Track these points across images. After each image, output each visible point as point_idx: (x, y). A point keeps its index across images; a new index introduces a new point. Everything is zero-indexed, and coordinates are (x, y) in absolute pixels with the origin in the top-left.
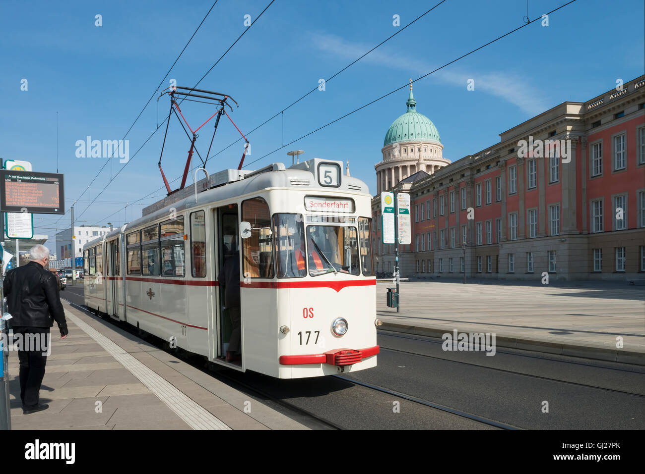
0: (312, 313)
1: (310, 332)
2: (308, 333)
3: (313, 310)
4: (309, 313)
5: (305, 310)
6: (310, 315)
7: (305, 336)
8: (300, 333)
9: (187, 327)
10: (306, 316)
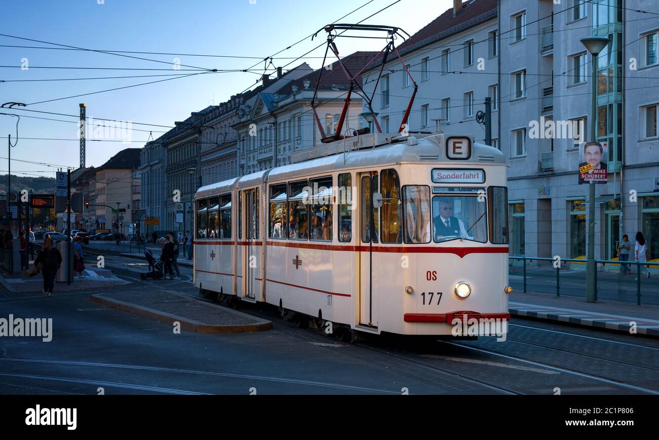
0: (435, 276)
1: (433, 294)
2: (431, 295)
3: (436, 273)
4: (432, 276)
5: (429, 273)
6: (433, 278)
7: (428, 297)
8: (423, 294)
9: (333, 295)
10: (429, 278)
